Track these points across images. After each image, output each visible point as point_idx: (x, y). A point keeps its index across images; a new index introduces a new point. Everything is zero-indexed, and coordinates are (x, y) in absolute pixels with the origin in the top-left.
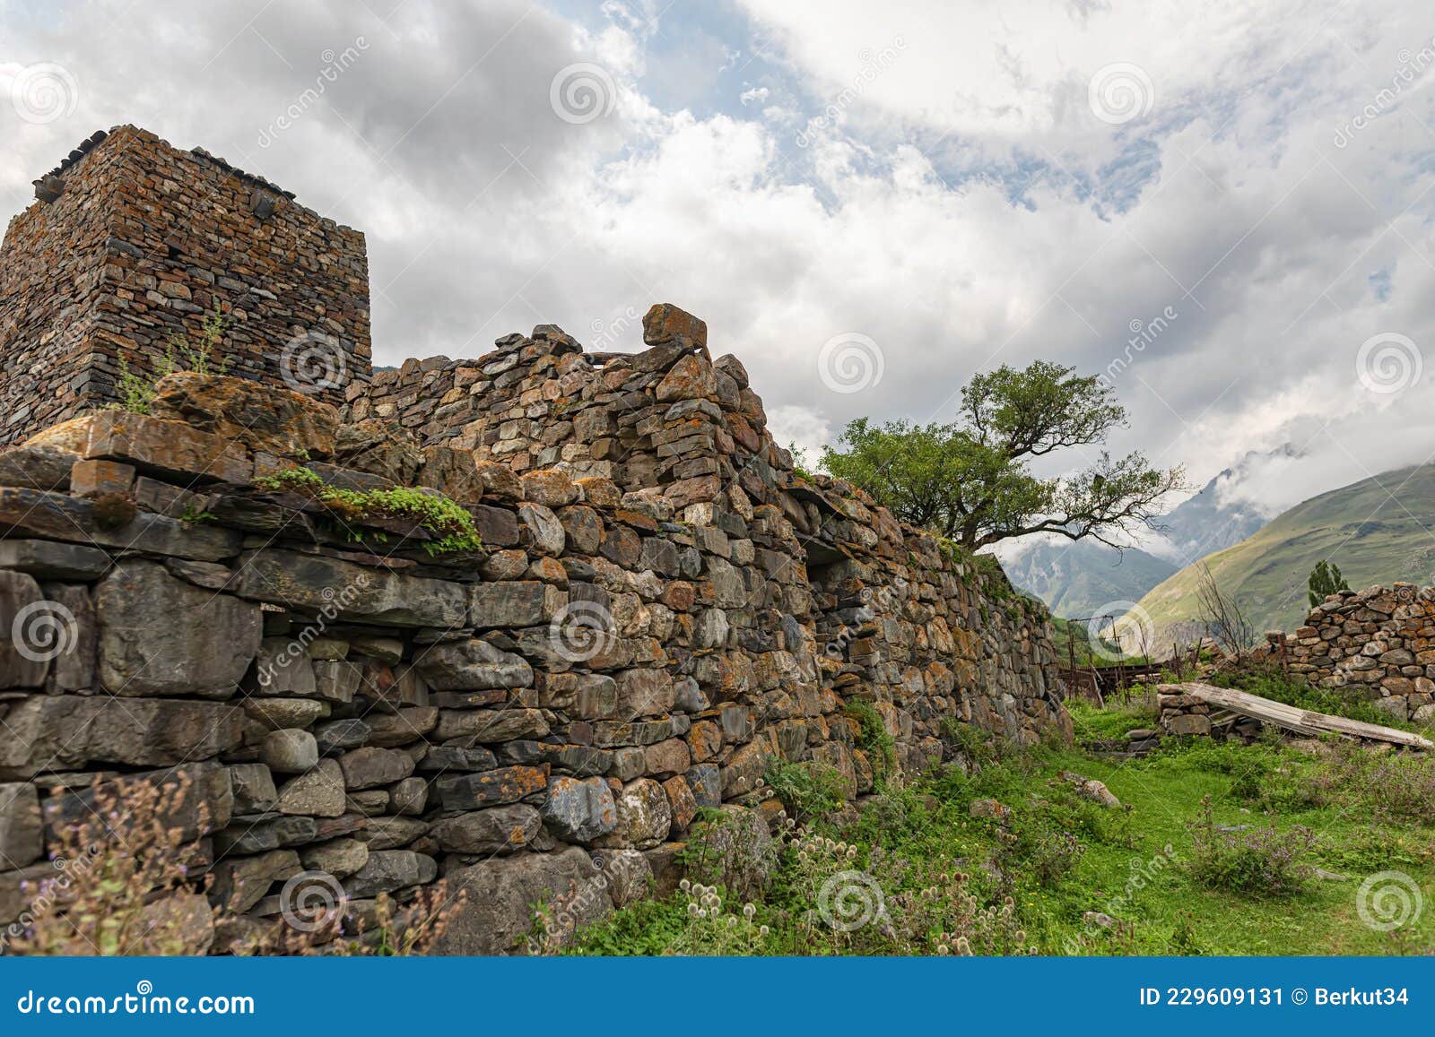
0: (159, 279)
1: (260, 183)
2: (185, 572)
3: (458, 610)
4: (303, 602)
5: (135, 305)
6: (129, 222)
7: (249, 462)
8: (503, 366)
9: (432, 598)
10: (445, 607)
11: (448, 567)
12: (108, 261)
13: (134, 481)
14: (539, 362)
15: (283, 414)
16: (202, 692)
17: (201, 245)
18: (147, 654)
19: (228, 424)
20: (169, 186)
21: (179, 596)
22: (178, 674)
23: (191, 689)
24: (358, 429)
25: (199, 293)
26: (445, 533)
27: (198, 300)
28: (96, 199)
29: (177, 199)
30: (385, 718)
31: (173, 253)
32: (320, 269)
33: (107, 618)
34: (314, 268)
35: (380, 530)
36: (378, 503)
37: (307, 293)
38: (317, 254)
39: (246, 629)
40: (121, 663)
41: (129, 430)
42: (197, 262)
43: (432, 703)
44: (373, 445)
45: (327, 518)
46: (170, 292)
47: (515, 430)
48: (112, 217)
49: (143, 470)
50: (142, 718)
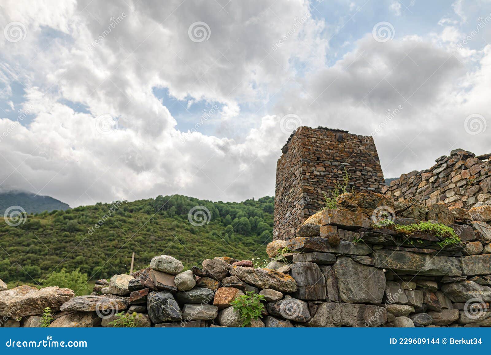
0: (316, 167)
1: (338, 131)
2: (358, 259)
3: (457, 268)
4: (397, 268)
5: (311, 176)
6: (306, 153)
7: (369, 220)
8: (441, 169)
9: (445, 264)
10: (452, 267)
11: (448, 251)
12: (302, 165)
13: (338, 231)
14: (457, 164)
15: (376, 202)
16: (371, 302)
17: (325, 154)
18: (352, 288)
19: (360, 208)
20: (314, 139)
21: (357, 268)
22: (362, 295)
23: (367, 301)
24: (400, 203)
25: (327, 168)
26: (445, 238)
27: (327, 170)
28: (296, 149)
29: (316, 143)
30: (436, 313)
31: (318, 159)
32: (361, 152)
33: (338, 276)
34: (359, 152)
35: (419, 239)
36: (416, 228)
37: (358, 160)
38: (359, 147)
39: (380, 279)
40: (345, 291)
41: (333, 215)
42: (325, 159)
43: (455, 308)
44: (408, 208)
45: (400, 236)
46: (319, 170)
47: (453, 193)
48: (301, 153)
49: (340, 227)
50: (355, 310)
